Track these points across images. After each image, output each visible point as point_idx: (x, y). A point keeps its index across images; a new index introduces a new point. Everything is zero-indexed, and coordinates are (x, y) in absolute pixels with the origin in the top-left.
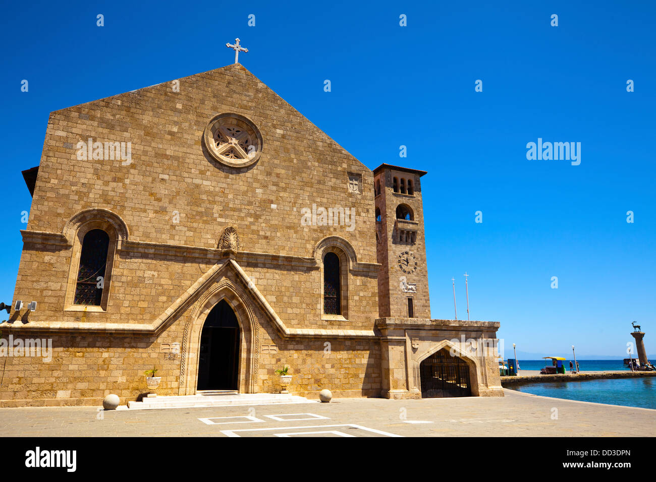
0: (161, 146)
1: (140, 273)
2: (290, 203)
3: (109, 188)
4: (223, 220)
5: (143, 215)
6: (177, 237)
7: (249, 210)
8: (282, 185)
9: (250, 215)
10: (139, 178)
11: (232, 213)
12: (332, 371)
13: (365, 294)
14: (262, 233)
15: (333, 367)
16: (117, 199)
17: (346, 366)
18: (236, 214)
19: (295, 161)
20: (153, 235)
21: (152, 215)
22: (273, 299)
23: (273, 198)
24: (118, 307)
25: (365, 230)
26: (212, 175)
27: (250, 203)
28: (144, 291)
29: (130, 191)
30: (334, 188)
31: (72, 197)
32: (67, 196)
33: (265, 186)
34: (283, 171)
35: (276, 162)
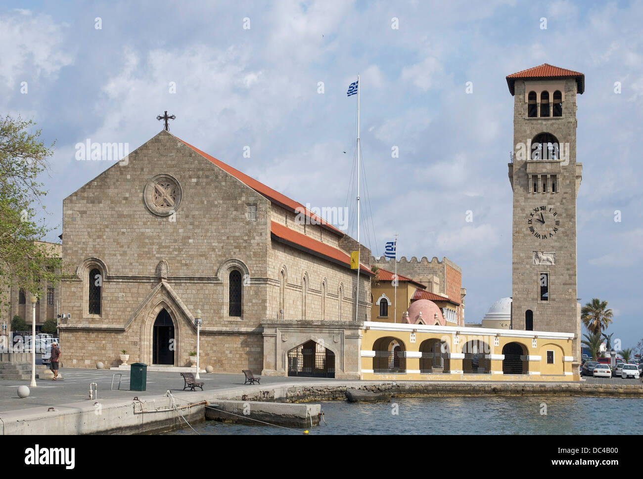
0: (120, 209)
1: (116, 295)
2: (202, 236)
3: (96, 243)
4: (159, 255)
5: (115, 257)
6: (133, 270)
7: (175, 246)
8: (197, 223)
9: (175, 250)
10: (110, 234)
11: (164, 250)
12: (230, 355)
13: (257, 301)
14: (183, 262)
15: (230, 353)
16: (101, 249)
17: (240, 352)
18: (167, 250)
19: (205, 203)
20: (121, 270)
21: (119, 258)
22: (192, 307)
23: (190, 235)
24: (107, 315)
25: (259, 250)
26: (151, 224)
27: (175, 241)
28: (119, 305)
29: (106, 243)
30: (235, 220)
31: (79, 252)
32: (77, 251)
33: (184, 227)
34: (197, 213)
35: (192, 206)
